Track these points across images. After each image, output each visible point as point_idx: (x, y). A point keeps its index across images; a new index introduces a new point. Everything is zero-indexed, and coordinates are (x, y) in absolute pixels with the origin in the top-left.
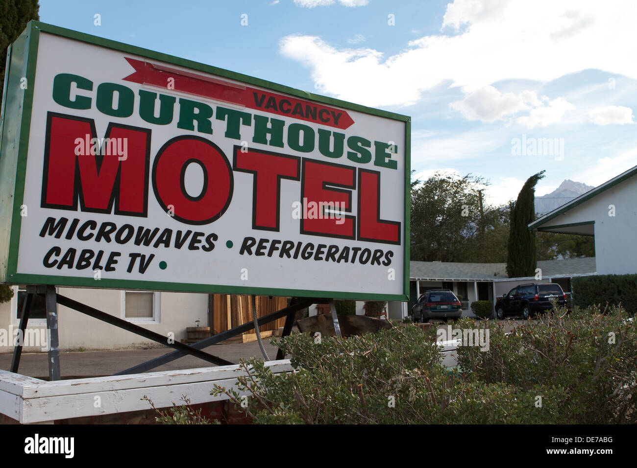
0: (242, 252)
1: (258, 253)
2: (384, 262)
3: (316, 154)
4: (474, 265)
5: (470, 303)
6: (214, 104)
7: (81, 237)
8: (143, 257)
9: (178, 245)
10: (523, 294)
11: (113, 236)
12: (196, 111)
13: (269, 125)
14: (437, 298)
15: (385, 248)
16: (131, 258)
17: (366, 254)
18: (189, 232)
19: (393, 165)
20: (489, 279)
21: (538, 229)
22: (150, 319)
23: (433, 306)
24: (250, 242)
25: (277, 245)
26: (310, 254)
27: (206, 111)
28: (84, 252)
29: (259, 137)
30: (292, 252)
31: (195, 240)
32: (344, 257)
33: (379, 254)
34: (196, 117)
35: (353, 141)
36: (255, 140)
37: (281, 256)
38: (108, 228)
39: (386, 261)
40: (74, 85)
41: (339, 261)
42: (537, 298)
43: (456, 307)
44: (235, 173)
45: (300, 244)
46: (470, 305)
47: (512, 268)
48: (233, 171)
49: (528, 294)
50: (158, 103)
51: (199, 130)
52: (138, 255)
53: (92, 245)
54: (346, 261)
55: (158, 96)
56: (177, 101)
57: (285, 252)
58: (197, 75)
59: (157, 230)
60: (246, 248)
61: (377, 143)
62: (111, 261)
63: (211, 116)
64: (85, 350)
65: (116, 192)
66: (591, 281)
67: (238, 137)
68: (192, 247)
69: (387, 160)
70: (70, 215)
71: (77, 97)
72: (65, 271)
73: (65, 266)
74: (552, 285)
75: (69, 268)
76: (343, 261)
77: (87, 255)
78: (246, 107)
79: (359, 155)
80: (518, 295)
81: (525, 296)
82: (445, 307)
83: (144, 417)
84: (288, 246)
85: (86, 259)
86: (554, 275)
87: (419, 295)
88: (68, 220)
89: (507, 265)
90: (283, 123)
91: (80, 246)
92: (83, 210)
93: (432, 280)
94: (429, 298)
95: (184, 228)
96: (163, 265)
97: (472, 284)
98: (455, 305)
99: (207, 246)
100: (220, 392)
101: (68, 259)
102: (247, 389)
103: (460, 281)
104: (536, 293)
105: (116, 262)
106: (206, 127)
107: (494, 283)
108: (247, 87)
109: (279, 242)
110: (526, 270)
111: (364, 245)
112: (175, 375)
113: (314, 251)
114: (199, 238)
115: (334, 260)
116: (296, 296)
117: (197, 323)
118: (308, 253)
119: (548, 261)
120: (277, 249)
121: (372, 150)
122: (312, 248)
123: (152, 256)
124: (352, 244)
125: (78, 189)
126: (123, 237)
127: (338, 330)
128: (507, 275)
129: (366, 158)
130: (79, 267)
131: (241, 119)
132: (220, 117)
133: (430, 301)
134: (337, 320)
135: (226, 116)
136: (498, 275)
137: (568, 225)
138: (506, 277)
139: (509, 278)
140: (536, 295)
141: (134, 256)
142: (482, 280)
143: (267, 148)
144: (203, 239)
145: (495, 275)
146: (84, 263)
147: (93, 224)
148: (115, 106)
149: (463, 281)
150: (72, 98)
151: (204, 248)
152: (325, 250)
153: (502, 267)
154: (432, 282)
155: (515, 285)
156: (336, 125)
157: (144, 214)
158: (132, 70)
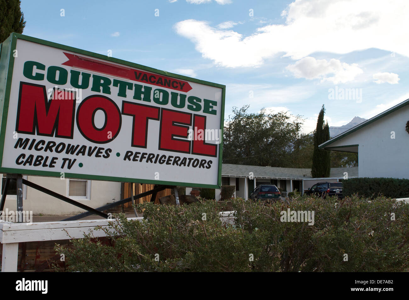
0: (125, 159)
1: (134, 160)
2: (206, 167)
3: (169, 106)
4: (291, 169)
5: (287, 193)
6: (112, 78)
7: (36, 149)
8: (70, 160)
9: (90, 154)
10: (320, 188)
11: (54, 148)
12: (102, 82)
13: (143, 90)
14: (266, 189)
15: (208, 159)
16: (63, 161)
17: (196, 162)
18: (96, 148)
19: (214, 112)
20: (300, 178)
21: (325, 148)
22: (85, 197)
23: (263, 194)
24: (130, 154)
25: (145, 156)
26: (164, 161)
27: (108, 81)
28: (38, 157)
29: (137, 97)
30: (154, 160)
31: (99, 152)
32: (184, 163)
33: (204, 162)
34: (102, 85)
35: (191, 99)
36: (135, 98)
37: (147, 161)
38: (52, 144)
39: (208, 166)
40: (35, 67)
41: (180, 165)
42: (329, 191)
43: (277, 195)
44: (123, 116)
45: (158, 155)
46: (287, 194)
47: (315, 172)
48: (122, 115)
49: (323, 188)
50: (81, 77)
51: (103, 92)
52: (67, 159)
53: (42, 153)
54: (185, 165)
55: (81, 74)
56: (92, 76)
57: (149, 159)
58: (103, 62)
59: (78, 146)
60: (127, 157)
61: (205, 100)
62: (53, 162)
63: (110, 84)
64: (43, 215)
65: (56, 126)
66: (354, 181)
67: (125, 96)
68: (97, 156)
69: (210, 110)
70: (31, 137)
71: (37, 74)
72: (28, 167)
73: (28, 164)
74: (339, 183)
75: (29, 165)
76: (182, 165)
77: (40, 158)
78: (130, 79)
79: (194, 107)
80: (317, 189)
81: (322, 189)
82: (270, 195)
83: (67, 245)
84: (151, 156)
85: (39, 160)
86: (341, 177)
87: (255, 187)
88: (30, 139)
89: (311, 170)
90: (151, 88)
91: (35, 153)
92: (38, 134)
93: (264, 178)
94: (261, 189)
95: (93, 145)
96: (81, 165)
97: (289, 181)
98: (277, 194)
99: (106, 155)
100: (99, 229)
101: (29, 160)
102: (113, 227)
103: (282, 179)
104: (329, 188)
105: (55, 163)
106: (107, 91)
107: (303, 181)
108: (131, 69)
109: (146, 154)
110: (324, 173)
111: (195, 157)
112: (82, 222)
113: (166, 160)
114: (101, 151)
115: (177, 164)
116: (157, 184)
117: (113, 200)
118: (163, 160)
119: (338, 168)
120: (145, 158)
121: (202, 104)
122: (165, 158)
123: (75, 160)
124: (188, 156)
125: (36, 123)
126: (59, 149)
127: (178, 203)
128: (312, 176)
129: (198, 108)
130: (35, 165)
131: (127, 86)
132: (115, 85)
133: (261, 191)
134: (178, 198)
135: (119, 85)
136: (306, 176)
137: (343, 147)
138: (311, 177)
139: (313, 178)
140: (329, 189)
141: (65, 160)
142: (296, 179)
143: (142, 102)
144: (103, 151)
145: (304, 176)
146: (38, 163)
147: (43, 142)
148: (57, 78)
149: (284, 179)
150: (34, 74)
151: (104, 156)
152: (173, 159)
153: (308, 171)
154: (264, 179)
155: (316, 183)
156: (181, 89)
157: (71, 137)
158: (67, 59)
